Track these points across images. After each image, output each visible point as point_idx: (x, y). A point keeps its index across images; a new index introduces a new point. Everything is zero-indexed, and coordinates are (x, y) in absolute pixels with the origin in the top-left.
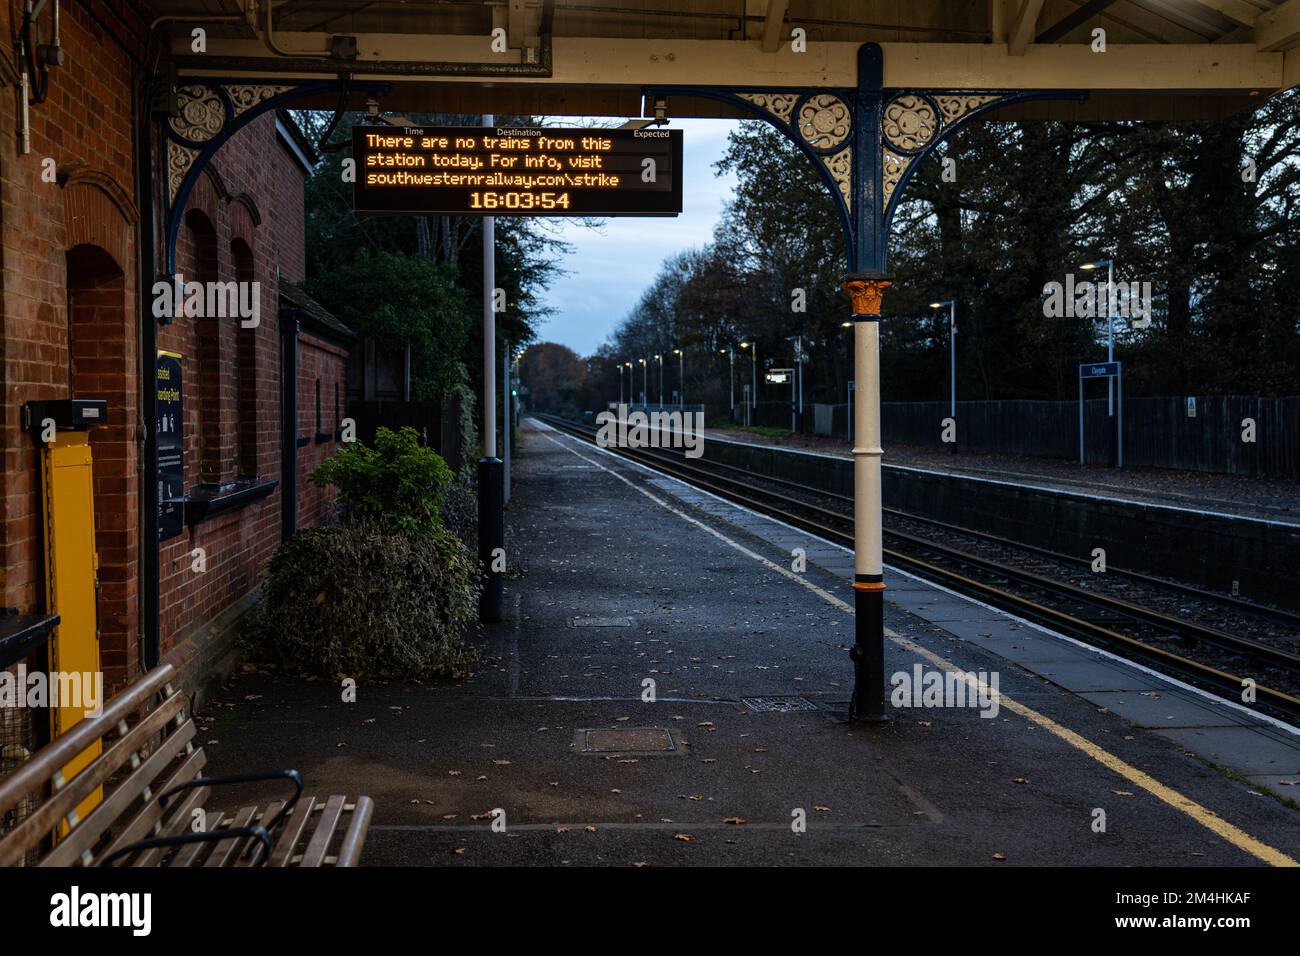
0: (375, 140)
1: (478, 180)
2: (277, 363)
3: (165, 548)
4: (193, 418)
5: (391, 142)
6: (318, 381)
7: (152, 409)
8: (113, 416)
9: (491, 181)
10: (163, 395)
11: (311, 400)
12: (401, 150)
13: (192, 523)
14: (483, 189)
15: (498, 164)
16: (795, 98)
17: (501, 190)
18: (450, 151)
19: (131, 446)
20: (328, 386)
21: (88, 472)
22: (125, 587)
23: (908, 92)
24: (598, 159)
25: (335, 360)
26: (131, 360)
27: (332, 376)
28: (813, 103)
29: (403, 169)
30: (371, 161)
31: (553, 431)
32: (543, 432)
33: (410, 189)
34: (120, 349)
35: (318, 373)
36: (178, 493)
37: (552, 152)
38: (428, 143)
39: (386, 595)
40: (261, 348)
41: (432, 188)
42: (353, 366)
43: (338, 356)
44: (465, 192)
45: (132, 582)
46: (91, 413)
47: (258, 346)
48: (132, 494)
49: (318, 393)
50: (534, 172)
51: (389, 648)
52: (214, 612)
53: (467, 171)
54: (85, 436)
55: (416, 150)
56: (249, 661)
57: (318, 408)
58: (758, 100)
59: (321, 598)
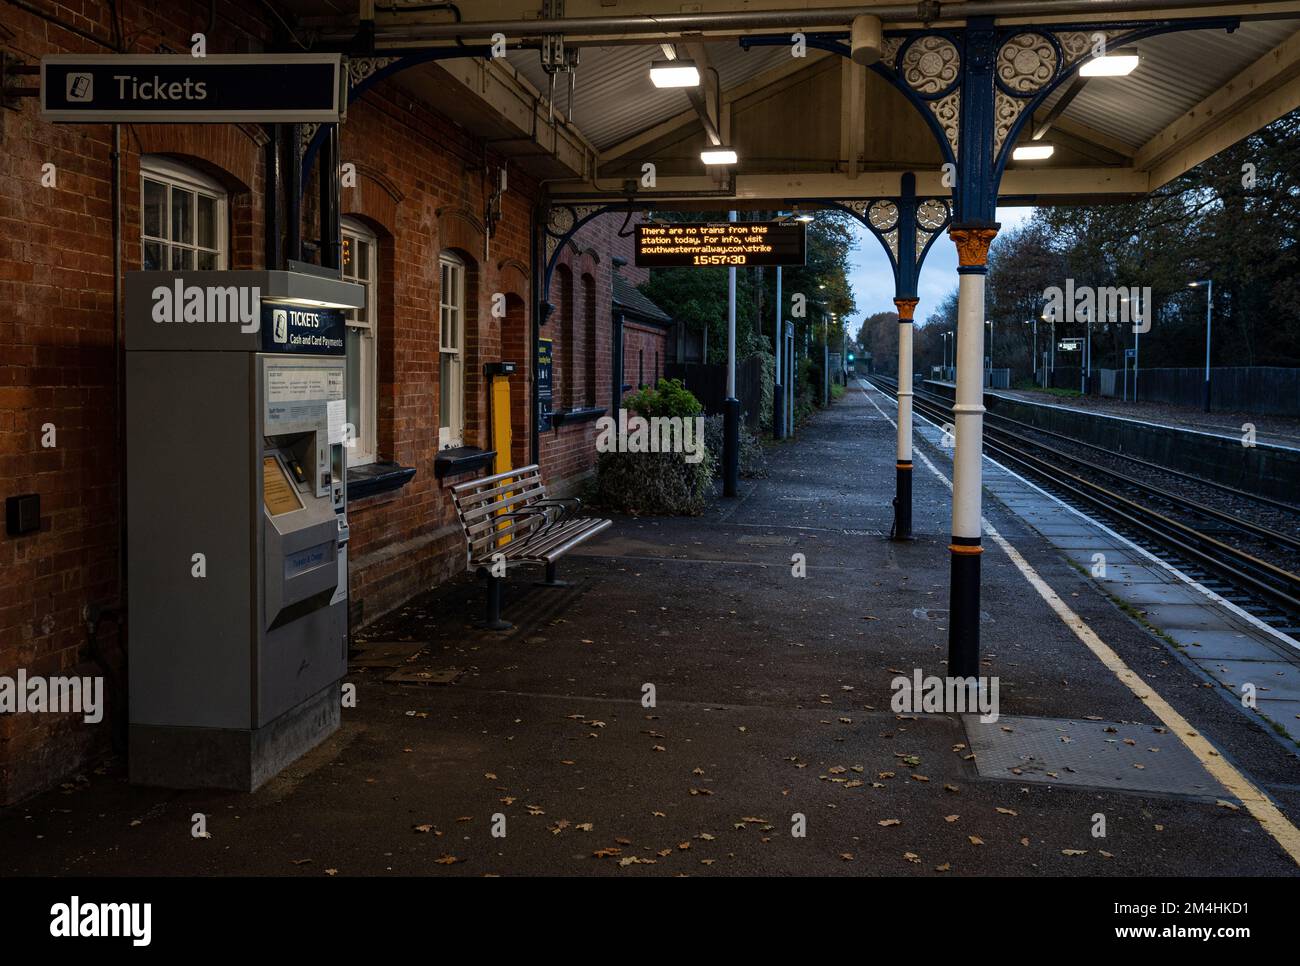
0: (645, 231)
1: (698, 250)
2: (610, 341)
3: (542, 436)
4: (558, 372)
5: (653, 232)
6: (641, 351)
7: (536, 366)
8: (519, 370)
9: (704, 250)
10: (542, 360)
11: (635, 362)
12: (659, 235)
13: (556, 426)
14: (700, 254)
15: (708, 242)
16: (868, 202)
17: (710, 255)
18: (684, 235)
19: (527, 384)
20: (649, 354)
21: (508, 395)
22: (523, 451)
23: (929, 198)
24: (760, 238)
25: (655, 337)
26: (527, 343)
27: (653, 348)
28: (878, 205)
29: (660, 245)
30: (644, 241)
31: (875, 390)
32: (866, 391)
33: (664, 255)
34: (522, 338)
35: (642, 345)
36: (549, 410)
37: (736, 235)
38: (672, 232)
39: (658, 470)
40: (601, 334)
41: (674, 255)
42: (669, 341)
43: (658, 334)
44: (691, 256)
45: (527, 449)
46: (510, 368)
47: (597, 332)
48: (527, 408)
49: (641, 358)
50: (727, 245)
51: (658, 498)
52: (569, 475)
53: (692, 245)
54: (507, 378)
55: (666, 235)
56: (586, 504)
57: (641, 368)
58: (847, 204)
59: (624, 471)
